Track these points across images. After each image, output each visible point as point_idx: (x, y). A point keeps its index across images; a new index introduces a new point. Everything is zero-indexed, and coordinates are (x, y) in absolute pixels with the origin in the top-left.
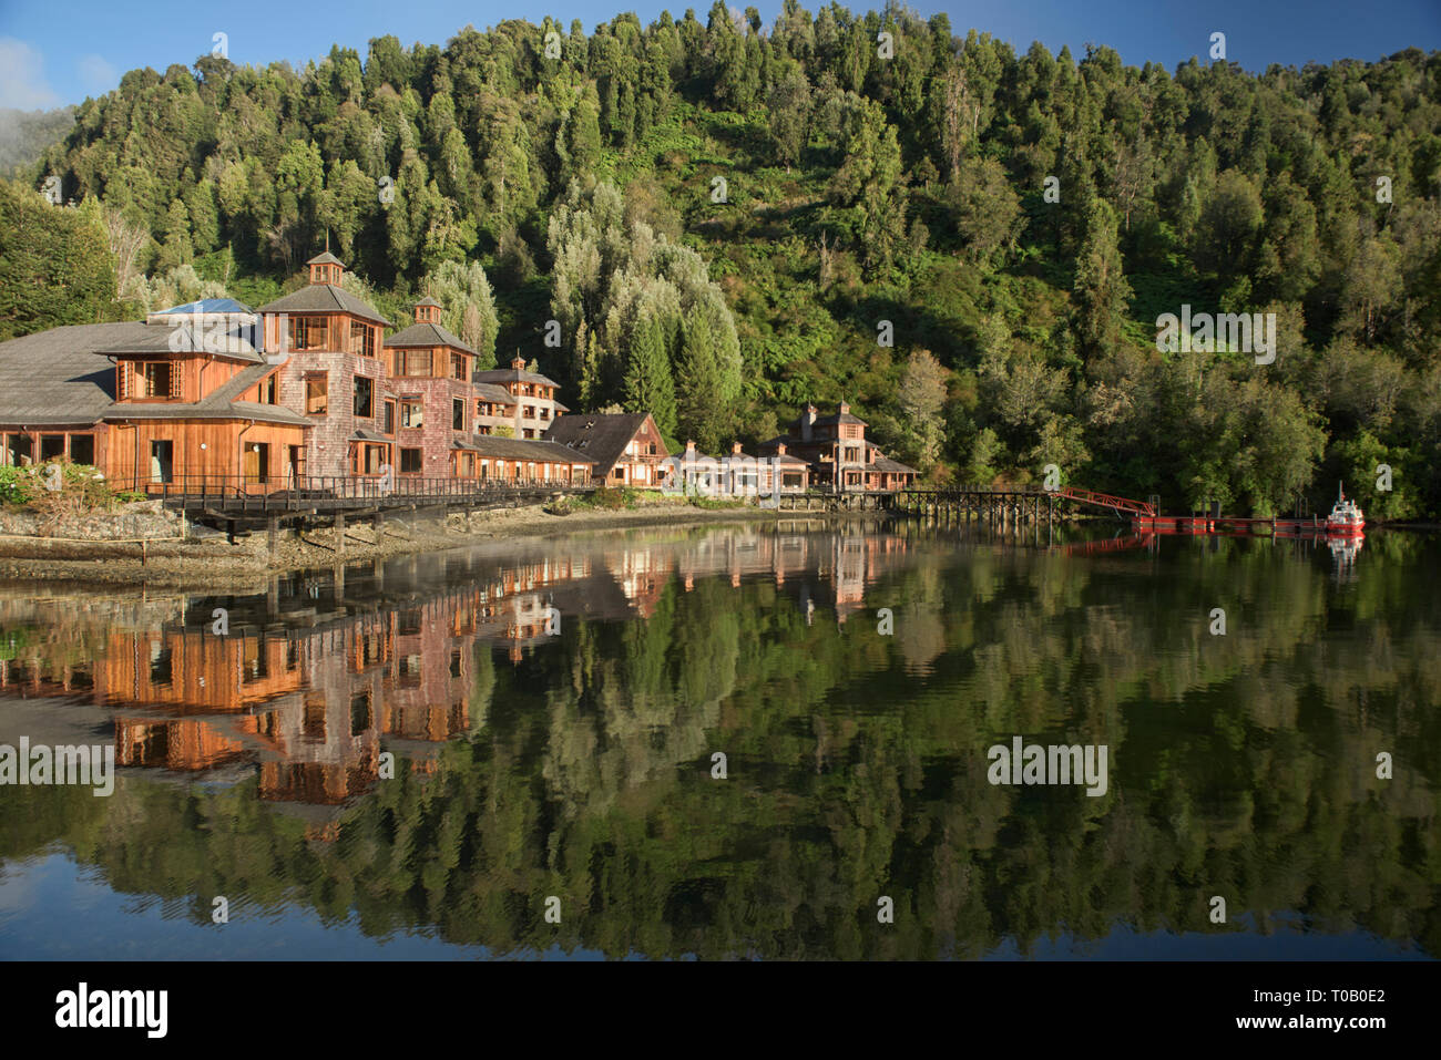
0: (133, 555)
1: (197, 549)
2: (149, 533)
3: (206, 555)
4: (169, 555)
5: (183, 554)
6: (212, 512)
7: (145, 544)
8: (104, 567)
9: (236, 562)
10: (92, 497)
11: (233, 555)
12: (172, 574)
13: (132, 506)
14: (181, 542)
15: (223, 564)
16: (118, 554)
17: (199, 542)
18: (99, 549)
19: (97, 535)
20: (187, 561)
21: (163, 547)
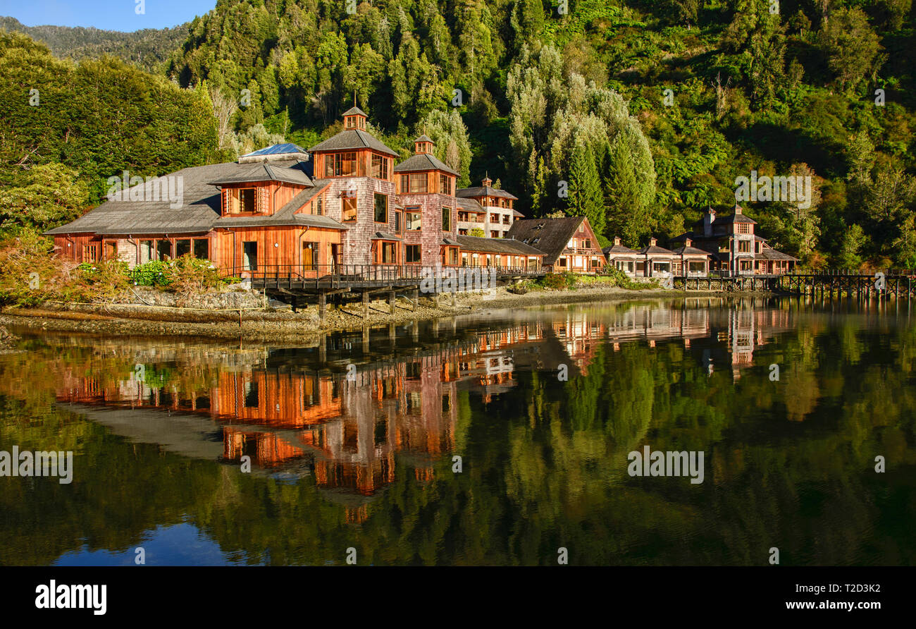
0: (234, 319)
1: (274, 316)
2: (243, 305)
3: (279, 320)
4: (256, 319)
5: (265, 319)
6: (283, 290)
7: (241, 312)
8: (216, 327)
9: (299, 325)
10: (209, 280)
11: (296, 320)
12: (259, 332)
13: (232, 286)
14: (263, 311)
15: (291, 326)
16: (224, 318)
17: (274, 311)
18: (213, 315)
19: (212, 306)
20: (268, 324)
21: (252, 314)
